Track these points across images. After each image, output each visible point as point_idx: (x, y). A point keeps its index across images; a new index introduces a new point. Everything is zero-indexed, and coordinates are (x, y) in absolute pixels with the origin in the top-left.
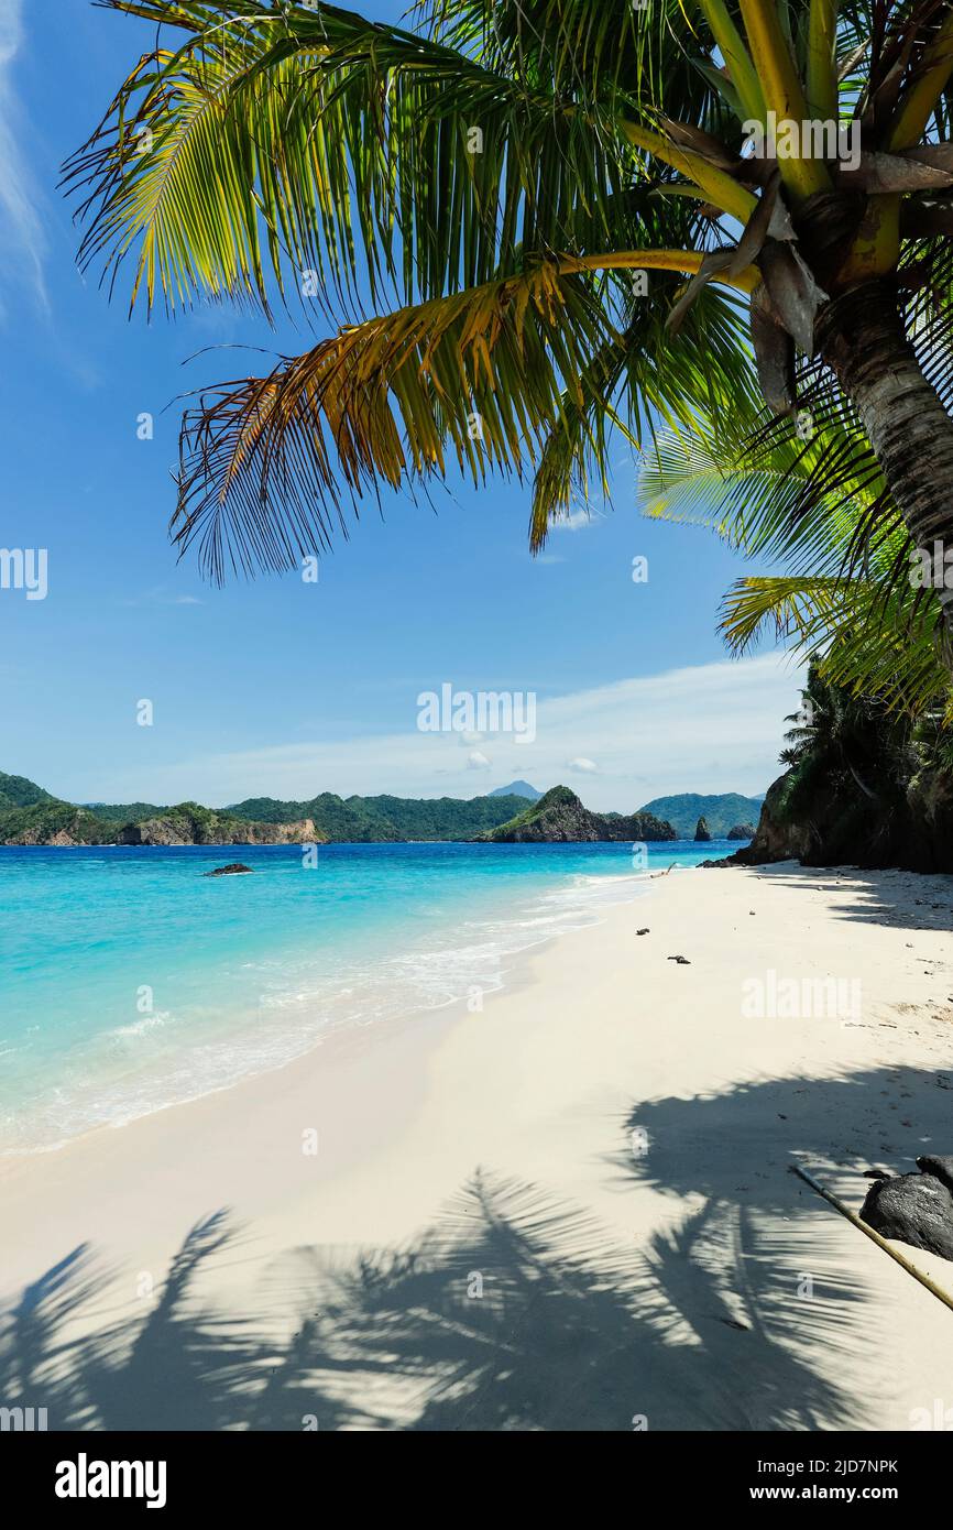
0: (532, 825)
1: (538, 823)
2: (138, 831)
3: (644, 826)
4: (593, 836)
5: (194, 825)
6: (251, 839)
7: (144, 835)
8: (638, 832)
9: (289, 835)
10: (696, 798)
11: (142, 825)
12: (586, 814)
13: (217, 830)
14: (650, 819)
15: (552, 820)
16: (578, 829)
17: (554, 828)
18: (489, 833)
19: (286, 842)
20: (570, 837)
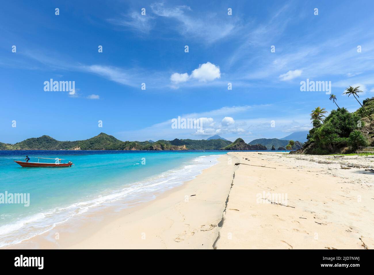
0: (234, 146)
1: (235, 146)
2: (153, 147)
3: (259, 147)
4: (247, 149)
5: (162, 146)
6: (173, 149)
7: (154, 148)
8: (258, 148)
9: (181, 148)
10: (265, 139)
11: (153, 146)
12: (246, 144)
13: (166, 147)
14: (261, 145)
15: (238, 146)
16: (244, 147)
17: (239, 147)
18: (224, 148)
19: (180, 150)
20: (242, 149)
